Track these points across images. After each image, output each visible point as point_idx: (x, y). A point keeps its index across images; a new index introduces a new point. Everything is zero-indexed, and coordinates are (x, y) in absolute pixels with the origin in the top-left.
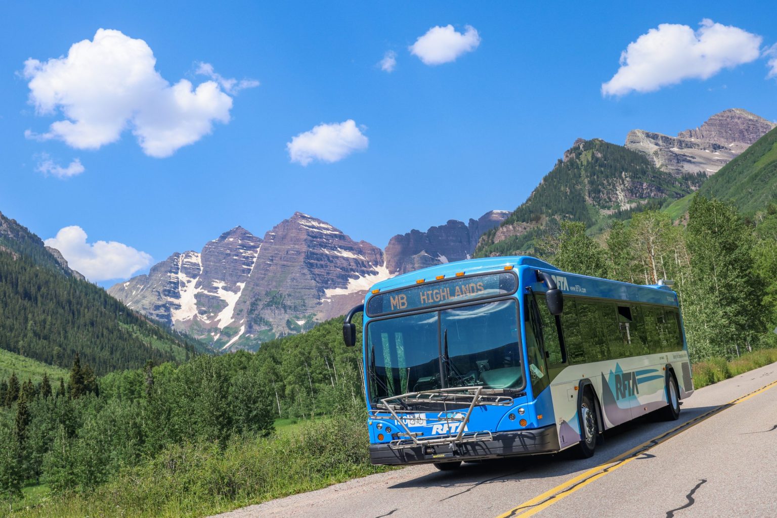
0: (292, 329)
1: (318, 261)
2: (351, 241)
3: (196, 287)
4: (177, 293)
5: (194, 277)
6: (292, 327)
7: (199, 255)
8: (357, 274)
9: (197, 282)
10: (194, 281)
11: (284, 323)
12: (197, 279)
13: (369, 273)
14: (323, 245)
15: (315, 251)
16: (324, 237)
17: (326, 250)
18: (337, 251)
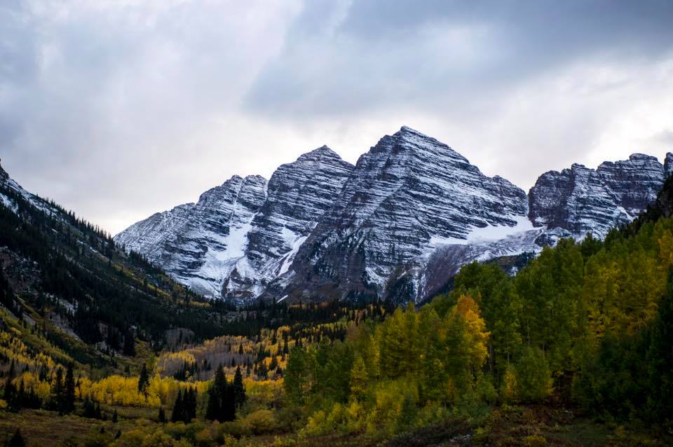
1: (426, 193)
2: (480, 175)
3: (253, 224)
5: (254, 210)
8: (484, 220)
9: (256, 216)
10: (253, 215)
12: (257, 213)
13: (501, 221)
14: (437, 174)
15: (422, 179)
16: (440, 164)
17: (440, 180)
18: (456, 185)
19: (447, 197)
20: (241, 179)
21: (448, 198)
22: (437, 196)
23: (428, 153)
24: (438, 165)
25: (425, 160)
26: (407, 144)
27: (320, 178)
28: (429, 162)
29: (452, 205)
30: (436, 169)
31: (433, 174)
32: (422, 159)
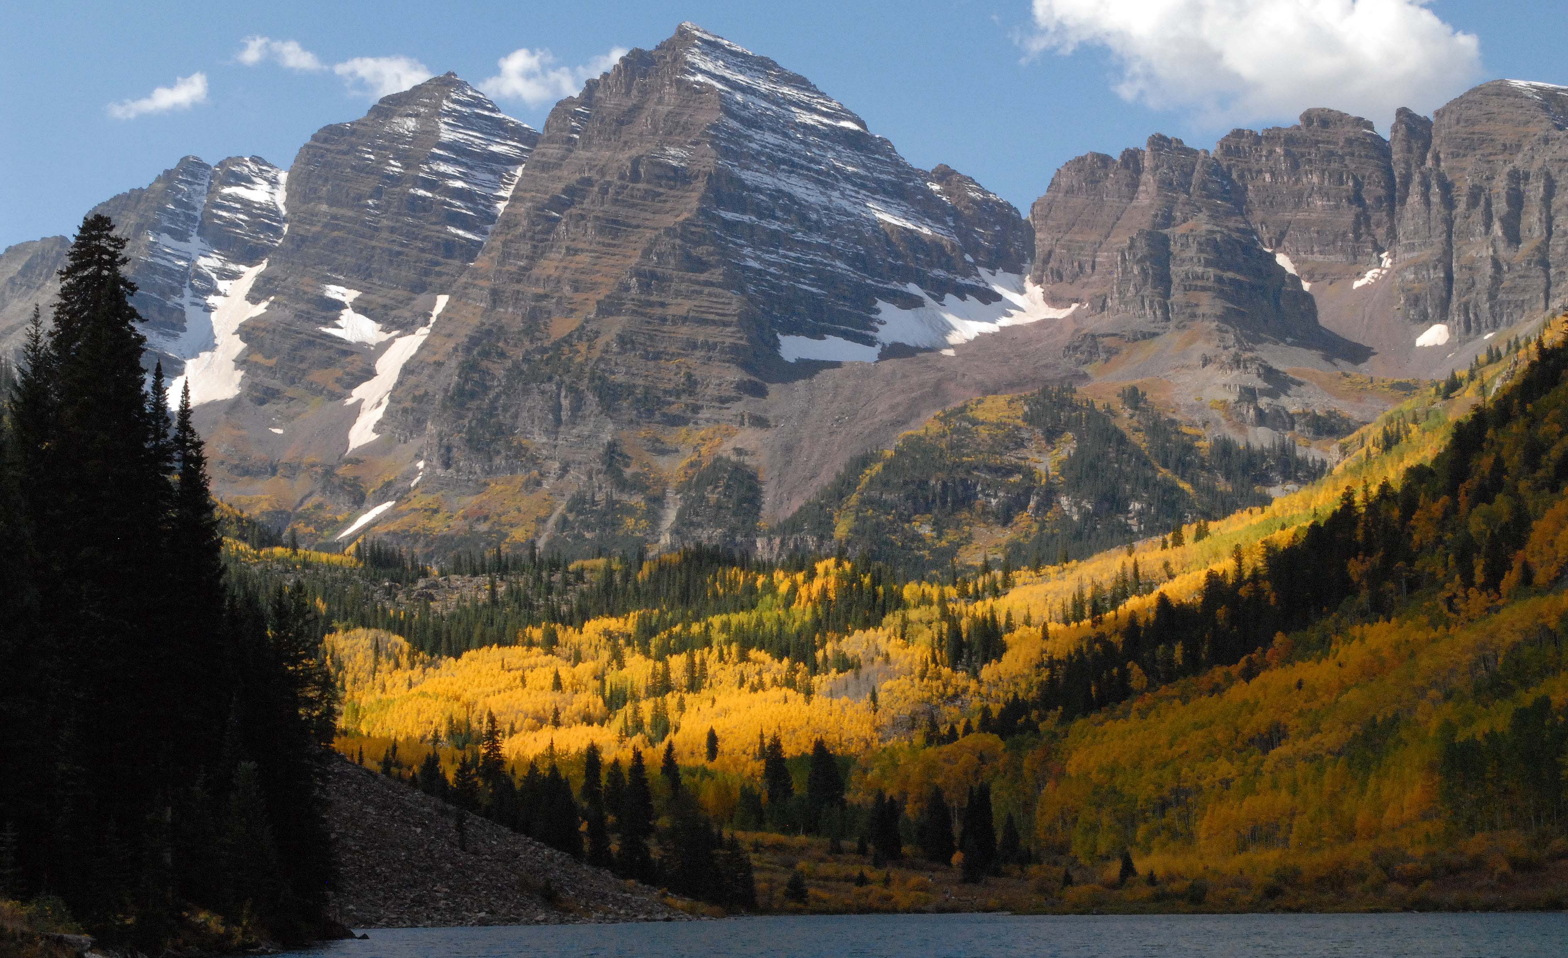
0: (623, 485)
1: (761, 216)
2: (897, 163)
3: (253, 297)
4: (172, 310)
5: (251, 257)
6: (628, 472)
7: (283, 177)
8: (913, 288)
9: (260, 276)
10: (250, 274)
11: (592, 455)
12: (262, 267)
13: (961, 292)
14: (783, 161)
15: (748, 176)
16: (791, 132)
17: (794, 180)
18: (836, 194)
19: (817, 227)
20: (207, 167)
21: (819, 229)
22: (788, 226)
23: (757, 101)
24: (785, 135)
25: (753, 123)
26: (700, 78)
27: (443, 168)
28: (761, 128)
29: (828, 248)
30: (784, 150)
31: (775, 164)
32: (742, 120)
